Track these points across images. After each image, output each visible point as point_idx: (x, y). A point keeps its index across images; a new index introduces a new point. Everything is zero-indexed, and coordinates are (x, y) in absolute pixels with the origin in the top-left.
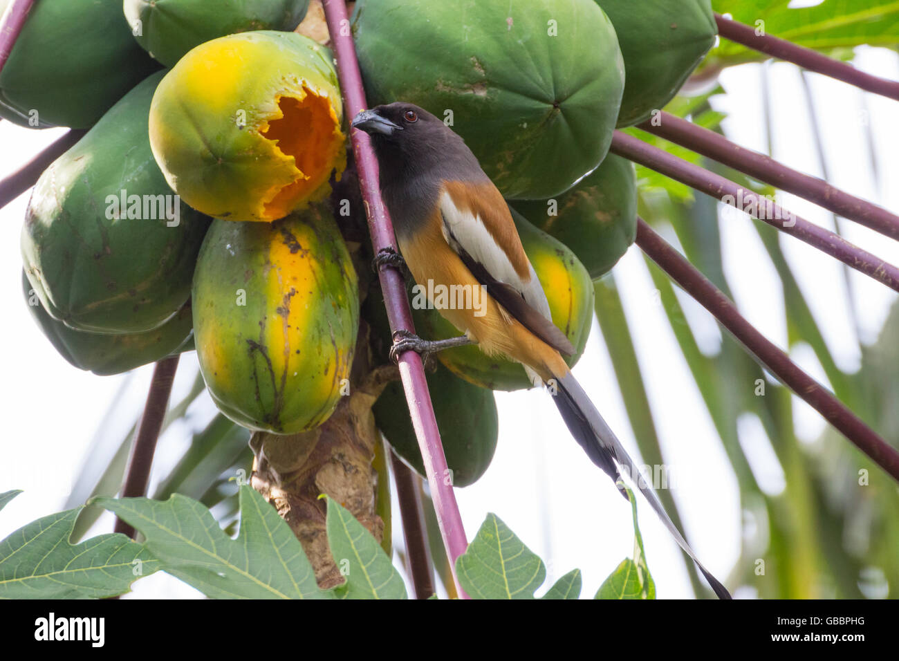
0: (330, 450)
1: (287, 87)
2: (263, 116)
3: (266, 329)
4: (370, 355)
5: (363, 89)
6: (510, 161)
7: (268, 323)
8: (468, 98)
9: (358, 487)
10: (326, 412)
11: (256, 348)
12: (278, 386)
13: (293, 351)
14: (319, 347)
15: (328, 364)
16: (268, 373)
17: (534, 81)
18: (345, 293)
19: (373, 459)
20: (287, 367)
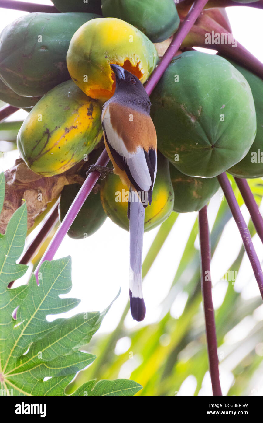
0: (39, 186)
1: (133, 59)
2: (117, 60)
3: (56, 131)
4: (80, 168)
5: (157, 83)
6: (182, 150)
7: (59, 130)
8: (187, 118)
9: (37, 206)
10: (50, 174)
11: (48, 133)
12: (43, 152)
13: (58, 146)
14: (67, 153)
15: (65, 160)
16: (44, 145)
17: (213, 132)
18: (91, 143)
19: (50, 202)
20: (51, 149)
